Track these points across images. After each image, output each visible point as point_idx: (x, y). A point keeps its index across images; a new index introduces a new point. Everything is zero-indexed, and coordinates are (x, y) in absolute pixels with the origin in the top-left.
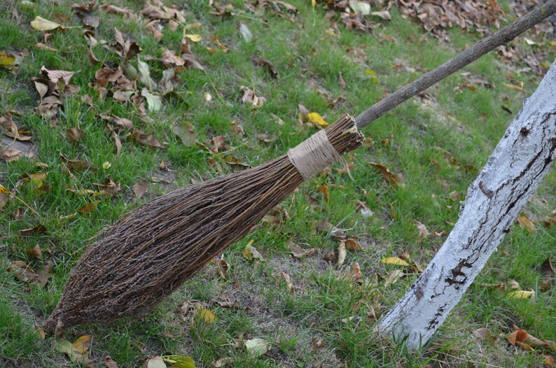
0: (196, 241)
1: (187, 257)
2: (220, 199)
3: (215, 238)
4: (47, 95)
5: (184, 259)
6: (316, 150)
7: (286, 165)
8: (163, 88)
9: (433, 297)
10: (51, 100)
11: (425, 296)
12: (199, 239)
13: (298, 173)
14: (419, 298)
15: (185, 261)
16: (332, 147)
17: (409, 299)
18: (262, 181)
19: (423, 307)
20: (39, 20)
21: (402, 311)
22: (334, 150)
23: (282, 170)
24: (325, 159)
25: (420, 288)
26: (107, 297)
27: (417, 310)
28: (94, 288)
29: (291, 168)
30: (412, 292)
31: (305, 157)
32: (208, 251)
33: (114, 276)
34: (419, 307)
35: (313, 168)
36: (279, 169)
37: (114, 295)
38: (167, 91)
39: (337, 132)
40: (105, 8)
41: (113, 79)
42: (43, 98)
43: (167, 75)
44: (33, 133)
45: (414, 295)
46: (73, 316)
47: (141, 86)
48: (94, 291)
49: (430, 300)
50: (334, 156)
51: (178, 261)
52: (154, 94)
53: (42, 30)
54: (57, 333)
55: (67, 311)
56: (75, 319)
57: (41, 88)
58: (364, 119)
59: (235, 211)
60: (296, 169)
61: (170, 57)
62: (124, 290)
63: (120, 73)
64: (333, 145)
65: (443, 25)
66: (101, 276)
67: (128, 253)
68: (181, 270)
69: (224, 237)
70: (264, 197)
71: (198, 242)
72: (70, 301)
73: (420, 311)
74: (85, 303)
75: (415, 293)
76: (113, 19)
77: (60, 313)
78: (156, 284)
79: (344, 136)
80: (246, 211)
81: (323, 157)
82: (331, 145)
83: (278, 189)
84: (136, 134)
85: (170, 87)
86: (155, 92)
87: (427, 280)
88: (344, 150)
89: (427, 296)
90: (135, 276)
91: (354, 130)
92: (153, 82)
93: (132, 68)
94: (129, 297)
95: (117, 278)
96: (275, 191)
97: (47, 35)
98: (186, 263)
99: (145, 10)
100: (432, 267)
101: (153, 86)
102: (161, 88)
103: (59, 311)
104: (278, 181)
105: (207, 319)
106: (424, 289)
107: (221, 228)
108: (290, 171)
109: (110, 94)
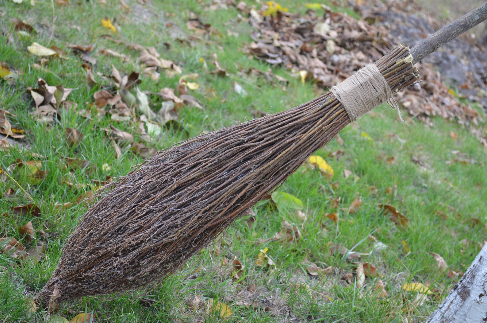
0: (227, 185)
1: (214, 206)
2: (253, 138)
3: (247, 185)
4: (43, 104)
5: (210, 208)
6: (366, 83)
7: (330, 101)
8: (162, 119)
9: (481, 295)
10: (47, 108)
11: (472, 295)
12: (230, 183)
13: (345, 110)
14: (464, 299)
15: (212, 211)
16: (384, 79)
17: (452, 302)
18: (302, 119)
19: (469, 310)
20: (36, 46)
21: (443, 317)
22: (386, 83)
23: (325, 107)
24: (375, 94)
25: (464, 287)
26: (116, 255)
27: (462, 313)
28: (101, 244)
29: (336, 104)
30: (455, 293)
31: (351, 91)
32: (238, 201)
33: (125, 229)
34: (465, 309)
35: (361, 105)
36: (322, 106)
37: (125, 252)
38: (166, 121)
39: (390, 63)
40: (102, 52)
41: (112, 103)
42: (39, 106)
43: (166, 106)
44: (27, 132)
45: (458, 297)
46: (73, 283)
47: (139, 113)
48: (101, 248)
49: (478, 299)
50: (385, 91)
51: (203, 210)
52: (153, 123)
53: (39, 54)
54: (52, 305)
55: (65, 278)
56: (74, 289)
57: (37, 97)
58: (419, 51)
59: (271, 152)
60: (342, 106)
61: (169, 93)
62: (138, 245)
63: (118, 98)
64: (386, 78)
65: (428, 113)
66: (109, 229)
67: (144, 202)
68: (206, 223)
69: (258, 185)
70: (305, 137)
71: (228, 188)
72: (70, 265)
73: (465, 315)
74: (89, 266)
75: (459, 294)
76: (110, 61)
77: (57, 281)
78: (176, 238)
79: (398, 66)
80: (284, 152)
81: (373, 91)
82: (382, 77)
83: (320, 128)
84: (137, 147)
85: (168, 118)
86: (155, 121)
87: (474, 276)
88: (396, 86)
89: (474, 295)
90: (152, 228)
91: (409, 59)
92: (152, 112)
93: (130, 96)
94: (142, 256)
95: (128, 232)
96: (318, 130)
97: (43, 60)
98: (212, 214)
99: (142, 58)
100: (480, 260)
101: (152, 116)
102: (159, 119)
103: (55, 279)
104: (321, 120)
105: (222, 313)
106: (470, 287)
107: (254, 172)
108: (335, 108)
109: (108, 115)
